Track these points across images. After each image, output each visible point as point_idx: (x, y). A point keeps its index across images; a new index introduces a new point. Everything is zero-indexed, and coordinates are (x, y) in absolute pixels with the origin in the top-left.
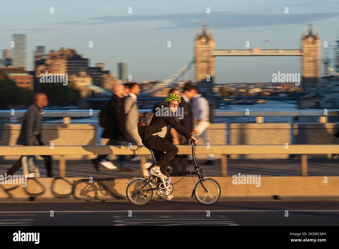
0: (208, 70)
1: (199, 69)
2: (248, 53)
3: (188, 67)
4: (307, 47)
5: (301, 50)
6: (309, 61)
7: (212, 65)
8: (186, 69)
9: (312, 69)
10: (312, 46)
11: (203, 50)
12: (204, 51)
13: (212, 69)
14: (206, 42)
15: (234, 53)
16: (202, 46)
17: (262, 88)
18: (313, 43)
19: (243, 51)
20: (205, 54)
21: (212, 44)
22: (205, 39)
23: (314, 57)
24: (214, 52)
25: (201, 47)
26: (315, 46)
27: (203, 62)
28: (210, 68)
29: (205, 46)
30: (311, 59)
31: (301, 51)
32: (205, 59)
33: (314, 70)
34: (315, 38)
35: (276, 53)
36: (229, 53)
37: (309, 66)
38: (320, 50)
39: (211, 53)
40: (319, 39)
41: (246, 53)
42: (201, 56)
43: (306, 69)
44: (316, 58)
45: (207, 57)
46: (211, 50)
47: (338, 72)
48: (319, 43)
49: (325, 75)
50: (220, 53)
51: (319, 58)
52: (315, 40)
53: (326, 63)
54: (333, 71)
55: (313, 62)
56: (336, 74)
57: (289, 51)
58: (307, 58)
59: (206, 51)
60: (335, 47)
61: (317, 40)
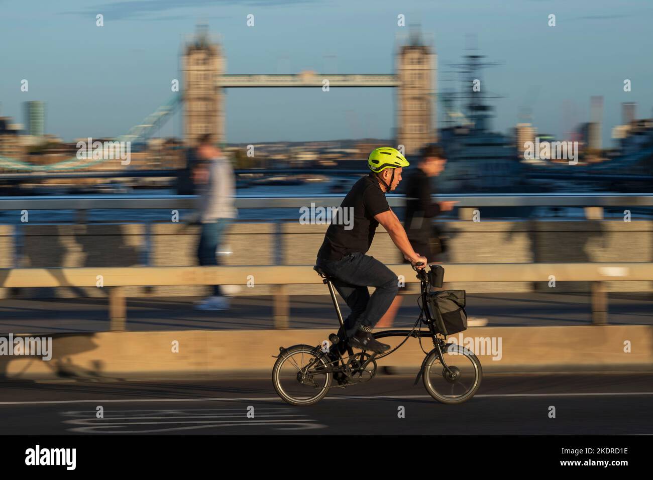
0: (209, 115)
1: (193, 114)
2: (288, 81)
3: (170, 110)
4: (409, 69)
5: (394, 76)
6: (414, 98)
7: (220, 106)
8: (167, 114)
9: (417, 113)
10: (417, 67)
11: (197, 75)
12: (199, 76)
13: (219, 114)
14: (204, 59)
15: (263, 81)
16: (196, 67)
17: (321, 152)
18: (420, 61)
19: (281, 78)
20: (202, 84)
21: (219, 64)
22: (204, 53)
23: (421, 88)
24: (224, 79)
25: (196, 70)
26: (425, 67)
27: (199, 99)
28: (215, 111)
29: (203, 67)
30: (416, 92)
31: (398, 78)
32: (201, 93)
33: (419, 115)
34: (424, 51)
35: (344, 81)
36: (249, 81)
37: (412, 107)
38: (434, 74)
39: (215, 81)
40: (434, 54)
41: (286, 81)
42: (197, 88)
43: (408, 113)
44: (426, 92)
45: (207, 89)
46: (216, 76)
47: (471, 118)
48: (433, 62)
49: (445, 126)
50: (234, 81)
51: (433, 92)
52: (426, 56)
53: (447, 99)
54: (460, 117)
55: (420, 99)
56: (465, 122)
57: (372, 78)
58: (409, 92)
59: (206, 78)
60: (464, 67)
61: (429, 56)
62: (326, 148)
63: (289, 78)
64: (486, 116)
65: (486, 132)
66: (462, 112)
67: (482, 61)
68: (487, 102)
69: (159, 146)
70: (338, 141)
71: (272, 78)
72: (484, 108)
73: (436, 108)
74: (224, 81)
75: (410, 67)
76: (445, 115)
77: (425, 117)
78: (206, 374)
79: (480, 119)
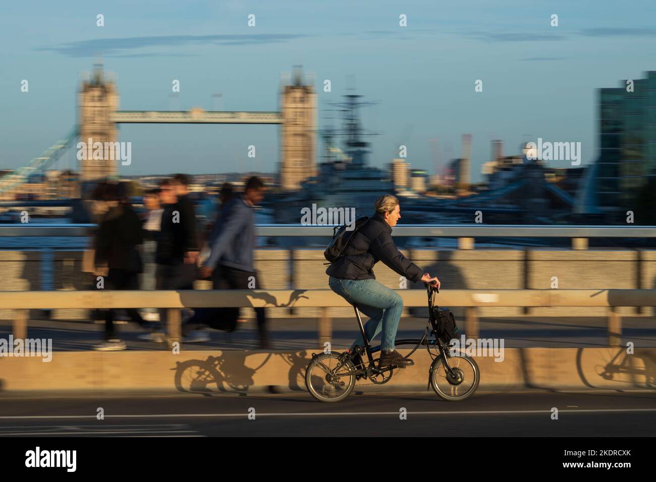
2: (179, 118)
3: (66, 144)
4: (292, 107)
5: (280, 114)
6: (296, 135)
8: (63, 148)
9: (300, 148)
10: (300, 105)
11: (94, 111)
12: (97, 112)
14: (101, 97)
15: (154, 117)
16: (92, 104)
17: (208, 184)
18: (302, 100)
19: (172, 115)
20: (98, 120)
21: (113, 101)
22: (98, 90)
23: (303, 125)
24: (118, 114)
25: (91, 106)
26: (306, 106)
29: (98, 104)
30: (299, 129)
31: (281, 116)
32: (97, 128)
34: (306, 91)
35: (233, 118)
36: (144, 117)
37: (295, 143)
38: (315, 113)
39: (110, 117)
40: (315, 93)
41: (177, 117)
42: (92, 123)
43: (290, 148)
44: (309, 129)
45: (102, 124)
46: (110, 112)
47: (349, 153)
48: (314, 100)
49: (325, 161)
50: (127, 117)
51: (313, 129)
52: (306, 95)
53: (328, 136)
54: (339, 152)
55: (303, 135)
56: (344, 158)
57: (258, 115)
58: (291, 129)
59: (101, 113)
60: (343, 107)
61: (310, 95)
62: (215, 181)
63: (180, 115)
64: (364, 152)
65: (365, 166)
66: (341, 149)
67: (358, 100)
68: (364, 139)
69: (55, 177)
70: (223, 174)
71: (163, 115)
72: (363, 144)
73: (318, 144)
74: (119, 117)
75: (293, 105)
76: (326, 151)
77: (307, 152)
78: (102, 393)
79: (359, 155)
